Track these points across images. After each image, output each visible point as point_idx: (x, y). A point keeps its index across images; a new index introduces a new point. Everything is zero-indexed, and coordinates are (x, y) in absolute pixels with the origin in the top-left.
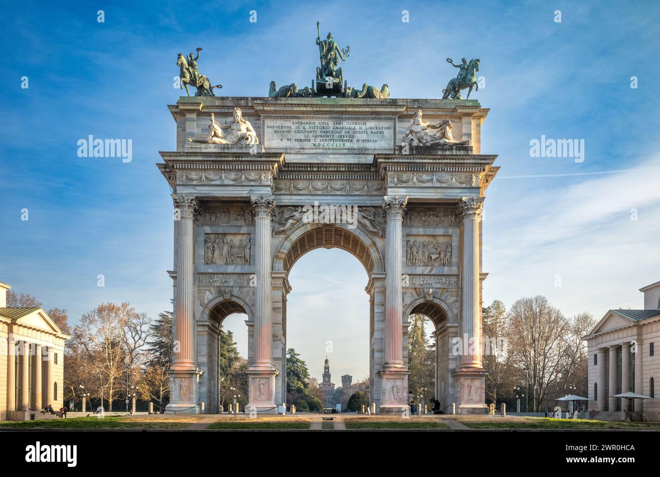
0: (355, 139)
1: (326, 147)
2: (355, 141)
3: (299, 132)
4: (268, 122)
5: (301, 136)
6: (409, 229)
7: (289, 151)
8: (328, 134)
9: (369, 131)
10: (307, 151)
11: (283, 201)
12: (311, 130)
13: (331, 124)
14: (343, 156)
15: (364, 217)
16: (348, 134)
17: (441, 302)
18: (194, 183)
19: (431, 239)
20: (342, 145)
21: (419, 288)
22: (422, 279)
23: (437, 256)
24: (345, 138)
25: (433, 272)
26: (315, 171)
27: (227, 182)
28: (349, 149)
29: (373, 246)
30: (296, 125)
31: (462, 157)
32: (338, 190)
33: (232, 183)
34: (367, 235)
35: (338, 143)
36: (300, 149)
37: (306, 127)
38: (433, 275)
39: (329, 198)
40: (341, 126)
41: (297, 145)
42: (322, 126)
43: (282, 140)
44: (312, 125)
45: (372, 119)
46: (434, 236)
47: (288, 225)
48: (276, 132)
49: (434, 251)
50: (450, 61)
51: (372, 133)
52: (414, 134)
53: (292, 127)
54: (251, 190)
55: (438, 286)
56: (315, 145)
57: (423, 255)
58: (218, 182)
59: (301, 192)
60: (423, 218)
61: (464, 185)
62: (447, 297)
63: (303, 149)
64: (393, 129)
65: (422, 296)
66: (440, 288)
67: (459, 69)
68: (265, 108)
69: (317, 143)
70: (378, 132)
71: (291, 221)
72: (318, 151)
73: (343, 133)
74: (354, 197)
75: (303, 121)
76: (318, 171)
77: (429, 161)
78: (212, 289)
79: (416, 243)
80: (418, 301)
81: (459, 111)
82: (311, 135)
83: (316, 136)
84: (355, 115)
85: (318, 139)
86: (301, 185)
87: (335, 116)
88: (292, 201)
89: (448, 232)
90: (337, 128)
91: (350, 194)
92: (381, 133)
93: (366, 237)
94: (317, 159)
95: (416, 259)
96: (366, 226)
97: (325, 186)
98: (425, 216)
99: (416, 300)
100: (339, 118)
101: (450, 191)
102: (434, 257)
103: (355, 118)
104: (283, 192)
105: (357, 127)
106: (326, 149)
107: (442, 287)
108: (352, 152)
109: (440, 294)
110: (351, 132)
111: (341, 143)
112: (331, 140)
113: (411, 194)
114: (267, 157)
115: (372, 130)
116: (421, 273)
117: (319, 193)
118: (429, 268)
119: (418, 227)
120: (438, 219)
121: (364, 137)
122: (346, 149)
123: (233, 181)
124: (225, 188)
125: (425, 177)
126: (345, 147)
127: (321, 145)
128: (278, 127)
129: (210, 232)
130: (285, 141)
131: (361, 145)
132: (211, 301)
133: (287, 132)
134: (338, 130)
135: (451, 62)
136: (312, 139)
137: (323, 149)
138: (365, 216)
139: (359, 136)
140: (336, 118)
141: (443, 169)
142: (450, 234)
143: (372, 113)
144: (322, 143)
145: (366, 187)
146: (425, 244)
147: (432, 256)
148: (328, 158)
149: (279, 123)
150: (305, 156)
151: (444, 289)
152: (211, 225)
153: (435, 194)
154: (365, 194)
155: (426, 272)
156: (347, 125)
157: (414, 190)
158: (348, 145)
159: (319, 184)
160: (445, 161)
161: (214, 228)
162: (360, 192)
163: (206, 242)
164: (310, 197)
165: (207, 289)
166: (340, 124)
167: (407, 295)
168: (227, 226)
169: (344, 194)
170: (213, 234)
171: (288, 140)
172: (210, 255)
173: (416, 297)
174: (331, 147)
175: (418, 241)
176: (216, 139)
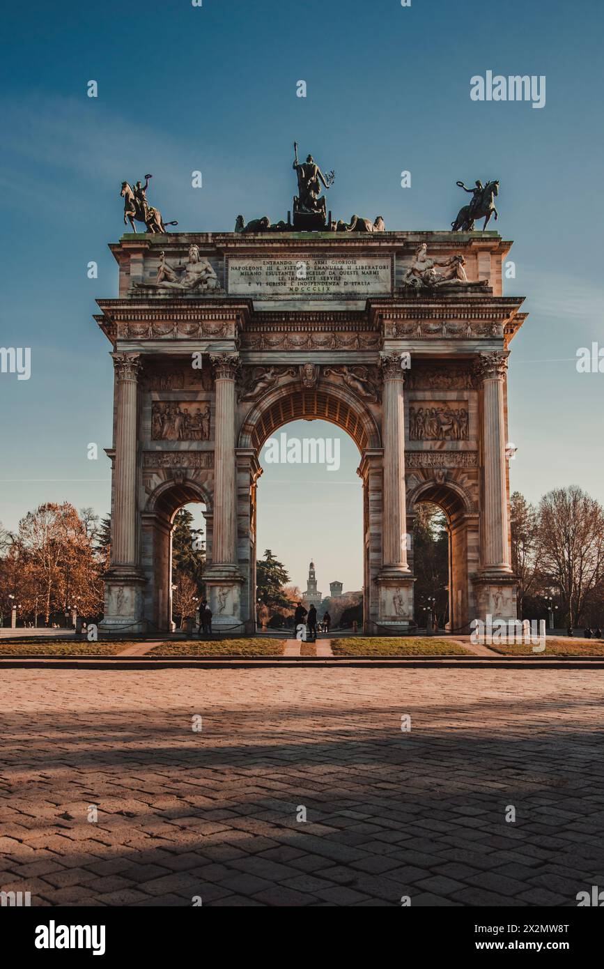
0: (342, 282)
1: (306, 291)
2: (342, 284)
3: (271, 274)
4: (233, 263)
5: (274, 279)
6: (412, 393)
7: (258, 297)
8: (309, 275)
9: (360, 272)
10: (282, 297)
11: (251, 359)
12: (287, 271)
13: (312, 263)
14: (327, 303)
15: (354, 379)
16: (333, 276)
17: (456, 486)
18: (139, 337)
19: (442, 406)
20: (326, 289)
21: (427, 469)
22: (430, 457)
23: (450, 427)
24: (330, 281)
25: (445, 448)
26: (291, 322)
27: (181, 336)
28: (334, 294)
29: (367, 415)
30: (268, 265)
31: (479, 300)
32: (321, 345)
33: (186, 337)
34: (359, 401)
35: (321, 287)
36: (273, 294)
37: (280, 268)
38: (445, 452)
39: (309, 354)
40: (324, 266)
41: (269, 290)
43: (250, 283)
44: (288, 265)
45: (363, 256)
46: (445, 402)
47: (257, 389)
48: (242, 274)
49: (446, 420)
50: (460, 184)
51: (363, 273)
52: (417, 274)
53: (263, 268)
54: (210, 346)
55: (452, 465)
56: (291, 289)
57: (432, 426)
58: (169, 336)
59: (274, 348)
60: (431, 380)
61: (483, 336)
62: (463, 480)
63: (277, 294)
64: (390, 268)
65: (431, 478)
66: (454, 468)
67: (472, 195)
68: (229, 246)
69: (294, 287)
70: (371, 272)
71: (261, 385)
72: (296, 296)
73: (327, 275)
74: (341, 353)
75: (277, 261)
76: (296, 321)
77: (437, 306)
78: (161, 472)
79: (421, 411)
80: (426, 485)
81: (474, 244)
82: (287, 277)
83: (293, 279)
84: (342, 252)
85: (296, 282)
87: (317, 253)
88: (263, 359)
89: (462, 396)
90: (320, 268)
91: (336, 349)
92: (375, 273)
93: (357, 404)
94: (295, 307)
95: (422, 431)
96: (357, 390)
97: (305, 340)
98: (432, 377)
99: (424, 483)
100: (321, 256)
101: (465, 343)
102: (445, 428)
103: (342, 256)
104: (251, 348)
105: (345, 266)
106: (305, 294)
107: (457, 466)
108: (338, 297)
109: (453, 475)
110: (337, 273)
111: (325, 286)
112: (312, 283)
113: (415, 348)
114: (231, 304)
115: (364, 270)
116: (429, 449)
117: (297, 348)
118: (439, 443)
119: (424, 390)
120: (450, 380)
121: (354, 278)
122: (330, 294)
123: (188, 334)
124: (177, 344)
125: (432, 326)
126: (329, 292)
127: (300, 290)
128: (246, 268)
129: (159, 400)
130: (254, 285)
131: (350, 289)
132: (159, 486)
133: (257, 274)
134: (321, 271)
135: (462, 186)
136: (289, 282)
137: (301, 294)
138: (356, 377)
139: (346, 278)
140: (318, 256)
141: (455, 316)
142: (466, 399)
143: (363, 249)
144: (300, 287)
145: (357, 341)
146: (434, 412)
147: (443, 427)
148: (309, 305)
149: (247, 263)
150: (278, 303)
151: (459, 469)
152: (160, 391)
153: (445, 348)
154: (355, 349)
155: (436, 448)
156: (331, 265)
157: (418, 343)
158: (333, 289)
159: (297, 338)
160: (458, 306)
161: (165, 395)
162: (349, 346)
163: (153, 412)
164: (285, 354)
165: (155, 471)
166: (323, 263)
167: (411, 477)
168: (180, 392)
169: (328, 349)
170: (163, 402)
171: (258, 284)
172: (158, 428)
173: (423, 480)
174: (312, 291)
175: (425, 408)
176: (166, 284)
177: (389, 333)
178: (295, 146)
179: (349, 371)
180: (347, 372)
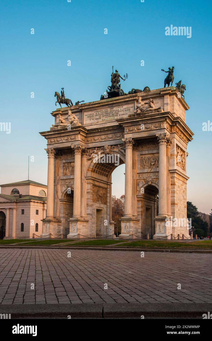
0: (119, 114)
1: (107, 120)
2: (118, 116)
3: (97, 115)
4: (85, 114)
5: (98, 117)
6: (142, 152)
7: (92, 124)
8: (108, 114)
11: (89, 146)
12: (101, 114)
13: (109, 110)
14: (113, 123)
15: (122, 149)
16: (115, 113)
17: (156, 185)
18: (53, 143)
19: (152, 155)
20: (113, 118)
21: (146, 179)
22: (147, 175)
23: (154, 163)
24: (115, 115)
25: (152, 171)
27: (64, 141)
30: (96, 113)
32: (110, 138)
33: (66, 141)
35: (112, 118)
36: (97, 123)
37: (99, 113)
38: (152, 172)
39: (107, 142)
40: (113, 110)
41: (96, 121)
42: (105, 111)
43: (90, 120)
44: (102, 111)
45: (125, 104)
46: (153, 154)
47: (92, 156)
48: (88, 117)
49: (153, 161)
50: (163, 70)
51: (125, 110)
52: (138, 108)
53: (94, 114)
54: (72, 143)
55: (154, 177)
56: (103, 120)
57: (148, 163)
58: (61, 142)
59: (96, 141)
61: (158, 128)
63: (98, 122)
64: (134, 107)
66: (155, 178)
68: (83, 108)
70: (128, 109)
71: (93, 154)
72: (104, 122)
73: (114, 113)
74: (117, 140)
75: (98, 111)
81: (161, 93)
82: (101, 116)
83: (103, 116)
84: (118, 104)
85: (104, 117)
86: (96, 138)
87: (110, 106)
88: (93, 145)
90: (111, 111)
91: (115, 139)
92: (129, 110)
93: (123, 158)
94: (103, 126)
95: (145, 165)
96: (123, 153)
97: (106, 137)
98: (148, 145)
99: (144, 184)
101: (151, 132)
102: (152, 164)
103: (118, 105)
104: (89, 142)
105: (119, 109)
107: (156, 177)
108: (116, 120)
109: (155, 181)
110: (117, 111)
112: (109, 117)
113: (134, 136)
116: (146, 172)
117: (103, 140)
118: (150, 169)
119: (145, 151)
120: (154, 146)
121: (122, 113)
123: (66, 140)
124: (63, 144)
125: (139, 127)
127: (105, 119)
128: (89, 115)
130: (92, 120)
131: (121, 117)
132: (65, 191)
133: (92, 116)
134: (112, 112)
136: (102, 117)
139: (120, 113)
140: (111, 107)
141: (147, 122)
143: (124, 102)
145: (121, 135)
146: (149, 158)
148: (107, 125)
149: (89, 113)
150: (98, 125)
151: (157, 178)
153: (145, 134)
155: (149, 171)
156: (115, 109)
157: (135, 134)
158: (116, 118)
159: (103, 137)
161: (66, 160)
162: (119, 138)
163: (63, 166)
164: (100, 143)
165: (64, 186)
166: (112, 109)
167: (140, 183)
168: (71, 159)
169: (113, 139)
170: (66, 163)
171: (93, 119)
172: (65, 172)
173: (145, 183)
174: (109, 120)
175: (146, 157)
176: (61, 124)
177: (126, 132)
178: (113, 67)
179: (120, 146)
180: (119, 147)
